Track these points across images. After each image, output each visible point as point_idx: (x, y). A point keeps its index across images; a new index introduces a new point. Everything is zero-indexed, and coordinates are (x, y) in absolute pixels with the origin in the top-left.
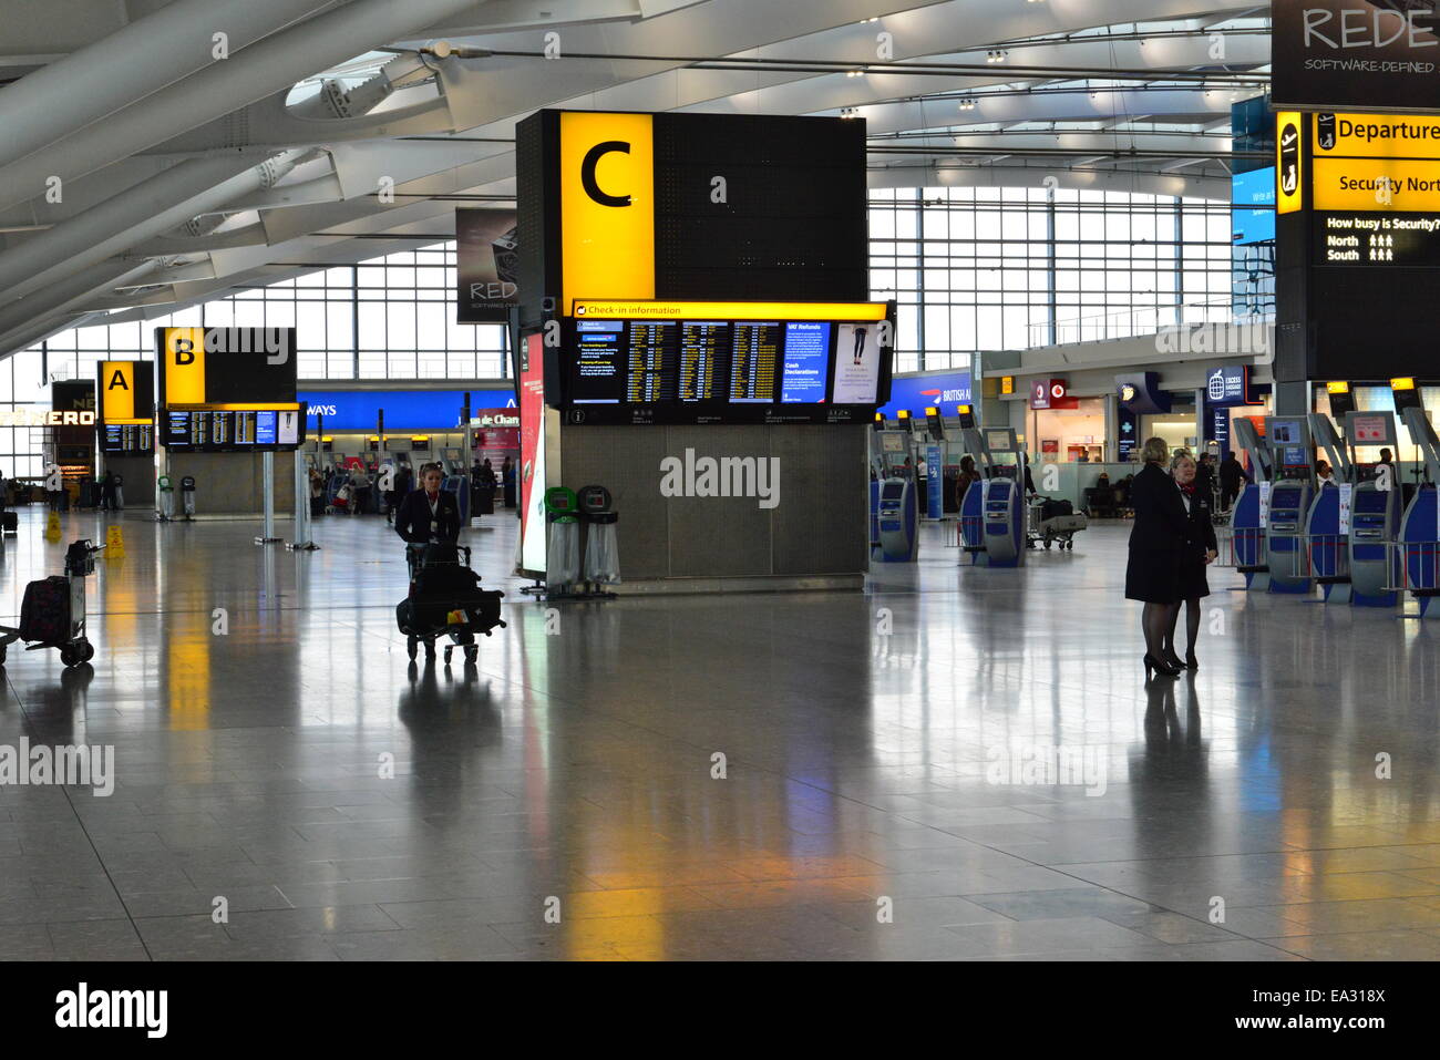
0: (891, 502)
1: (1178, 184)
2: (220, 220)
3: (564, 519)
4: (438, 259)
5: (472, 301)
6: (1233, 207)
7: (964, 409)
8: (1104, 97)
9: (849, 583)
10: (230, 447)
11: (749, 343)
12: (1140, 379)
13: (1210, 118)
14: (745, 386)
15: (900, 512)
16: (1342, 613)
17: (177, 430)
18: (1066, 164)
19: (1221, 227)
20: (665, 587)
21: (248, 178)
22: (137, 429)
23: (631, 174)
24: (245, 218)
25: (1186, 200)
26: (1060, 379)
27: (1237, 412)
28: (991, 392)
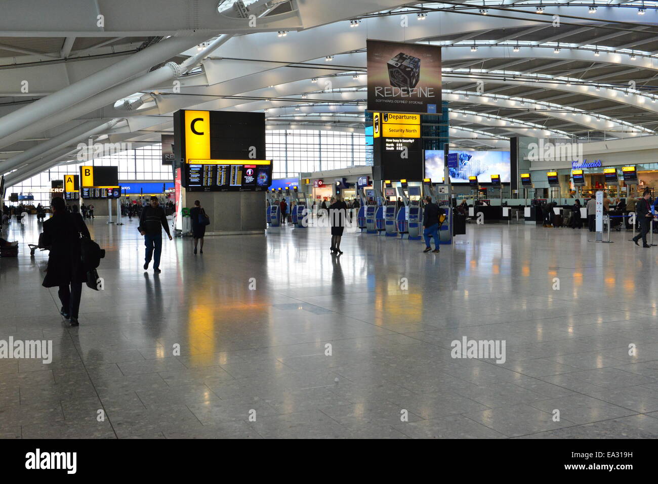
0: (274, 211)
1: (352, 130)
2: (97, 137)
3: (186, 216)
4: (158, 148)
5: (166, 159)
6: (366, 136)
7: (295, 188)
8: (332, 107)
9: (261, 232)
10: (100, 198)
11: (235, 171)
12: (341, 180)
13: (359, 113)
14: (234, 182)
15: (276, 214)
16: (384, 238)
17: (86, 194)
18: (324, 124)
19: (363, 141)
20: (213, 233)
21: (104, 126)
22: (75, 193)
23: (204, 126)
24: (104, 136)
25: (354, 134)
26: (321, 180)
27: (365, 188)
28: (303, 183)
